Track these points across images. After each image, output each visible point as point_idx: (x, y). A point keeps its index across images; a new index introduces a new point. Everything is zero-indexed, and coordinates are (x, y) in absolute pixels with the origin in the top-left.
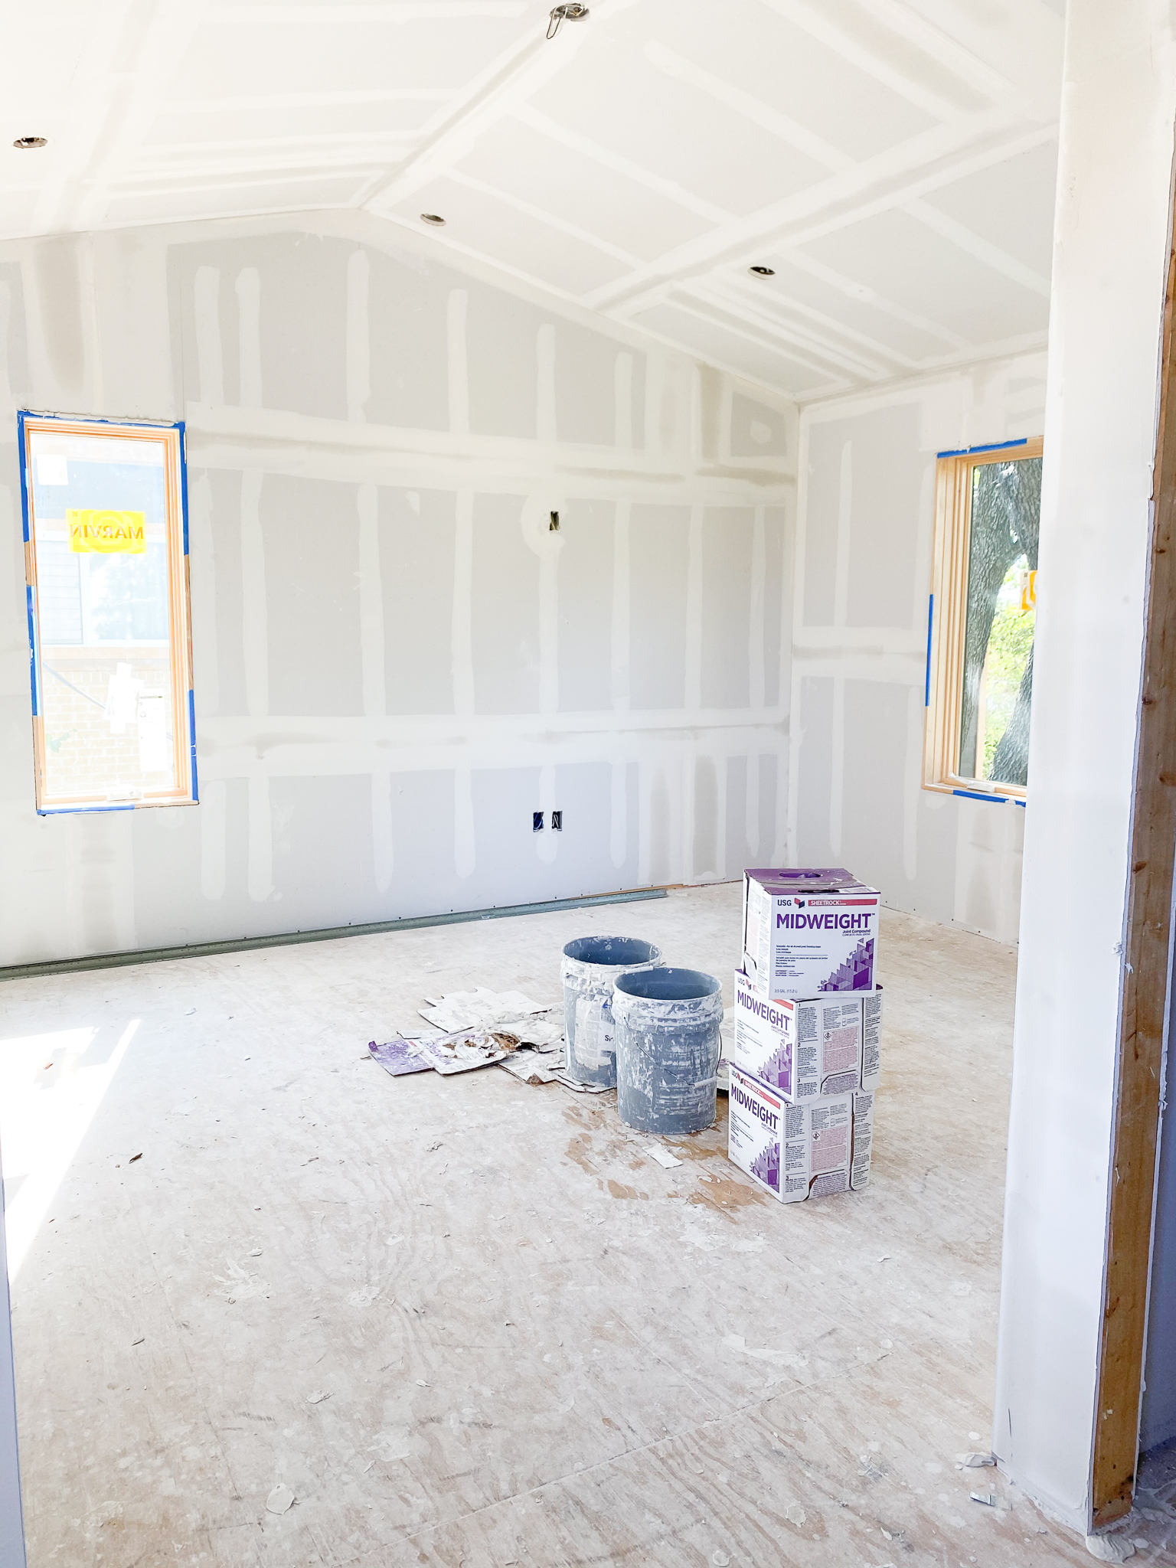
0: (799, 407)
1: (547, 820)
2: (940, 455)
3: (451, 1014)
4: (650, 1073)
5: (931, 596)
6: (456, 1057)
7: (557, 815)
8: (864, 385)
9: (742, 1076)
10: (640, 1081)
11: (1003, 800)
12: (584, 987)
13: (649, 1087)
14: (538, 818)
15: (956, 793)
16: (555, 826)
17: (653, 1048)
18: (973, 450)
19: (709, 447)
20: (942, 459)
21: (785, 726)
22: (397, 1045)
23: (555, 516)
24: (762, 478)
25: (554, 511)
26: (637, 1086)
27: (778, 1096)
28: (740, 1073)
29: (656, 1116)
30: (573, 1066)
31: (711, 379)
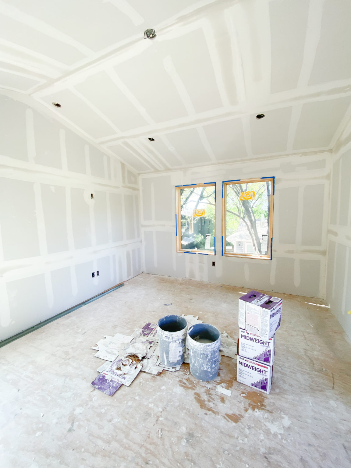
0: (139, 174)
1: (96, 274)
2: (176, 186)
3: (106, 352)
4: (210, 364)
5: (176, 214)
6: (125, 374)
7: (98, 272)
8: (157, 171)
9: (245, 359)
10: (206, 368)
11: (195, 253)
12: (174, 340)
13: (209, 368)
14: (93, 274)
15: (184, 253)
16: (97, 275)
17: (211, 357)
18: (184, 185)
19: (124, 182)
20: (176, 187)
21: (141, 242)
22: (100, 377)
23: (92, 195)
24: (134, 189)
25: (92, 193)
26: (205, 369)
27: (265, 364)
28: (244, 358)
29: (211, 376)
30: (167, 363)
31: (123, 165)
